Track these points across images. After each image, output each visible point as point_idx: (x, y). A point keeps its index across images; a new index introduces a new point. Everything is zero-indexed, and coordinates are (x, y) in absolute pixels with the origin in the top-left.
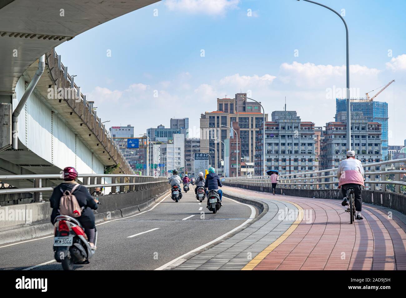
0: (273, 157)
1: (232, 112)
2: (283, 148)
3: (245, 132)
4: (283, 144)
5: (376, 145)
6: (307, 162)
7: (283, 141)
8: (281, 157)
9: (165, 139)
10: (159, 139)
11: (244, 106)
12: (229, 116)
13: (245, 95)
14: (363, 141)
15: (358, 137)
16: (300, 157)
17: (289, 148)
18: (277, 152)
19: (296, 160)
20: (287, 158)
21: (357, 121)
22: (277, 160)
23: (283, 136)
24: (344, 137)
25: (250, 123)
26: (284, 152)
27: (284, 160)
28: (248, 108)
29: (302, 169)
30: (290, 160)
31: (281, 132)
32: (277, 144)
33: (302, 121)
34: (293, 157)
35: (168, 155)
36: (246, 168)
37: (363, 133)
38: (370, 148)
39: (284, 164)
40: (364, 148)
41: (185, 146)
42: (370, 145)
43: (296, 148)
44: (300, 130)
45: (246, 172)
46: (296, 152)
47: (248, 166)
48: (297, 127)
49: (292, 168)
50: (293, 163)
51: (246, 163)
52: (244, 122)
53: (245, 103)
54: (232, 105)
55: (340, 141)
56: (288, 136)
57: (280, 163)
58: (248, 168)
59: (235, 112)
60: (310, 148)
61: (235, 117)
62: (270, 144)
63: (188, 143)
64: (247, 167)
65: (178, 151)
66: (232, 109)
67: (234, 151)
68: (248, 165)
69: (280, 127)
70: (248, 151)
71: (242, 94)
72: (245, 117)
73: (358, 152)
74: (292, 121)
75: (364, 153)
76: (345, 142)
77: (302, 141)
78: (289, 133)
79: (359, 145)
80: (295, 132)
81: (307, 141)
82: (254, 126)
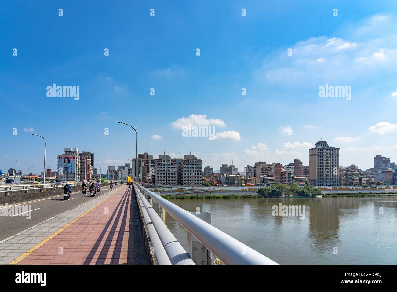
0: (160, 173)
1: (143, 158)
2: (164, 169)
3: (148, 165)
4: (164, 168)
5: (200, 168)
6: (173, 175)
7: (164, 166)
8: (163, 173)
9: (123, 169)
10: (121, 169)
11: (147, 157)
12: (142, 160)
14: (195, 167)
16: (170, 173)
17: (166, 169)
18: (161, 171)
19: (169, 174)
20: (166, 173)
21: (193, 159)
22: (161, 174)
23: (164, 164)
24: (188, 165)
26: (164, 171)
27: (164, 174)
29: (171, 177)
30: (167, 174)
31: (163, 163)
32: (161, 168)
33: (171, 158)
34: (168, 173)
35: (123, 174)
37: (195, 163)
38: (198, 169)
39: (164, 175)
40: (195, 169)
41: (128, 171)
42: (198, 168)
43: (169, 169)
44: (171, 162)
46: (169, 171)
48: (169, 161)
49: (167, 177)
50: (168, 175)
52: (147, 162)
54: (143, 156)
55: (186, 167)
56: (166, 164)
57: (163, 175)
60: (174, 169)
61: (144, 160)
63: (129, 170)
65: (126, 172)
66: (143, 157)
69: (163, 161)
72: (147, 160)
73: (193, 171)
74: (167, 158)
75: (195, 171)
76: (188, 167)
77: (171, 166)
78: (166, 163)
79: (193, 168)
80: (169, 163)
81: (173, 166)
82: (151, 163)
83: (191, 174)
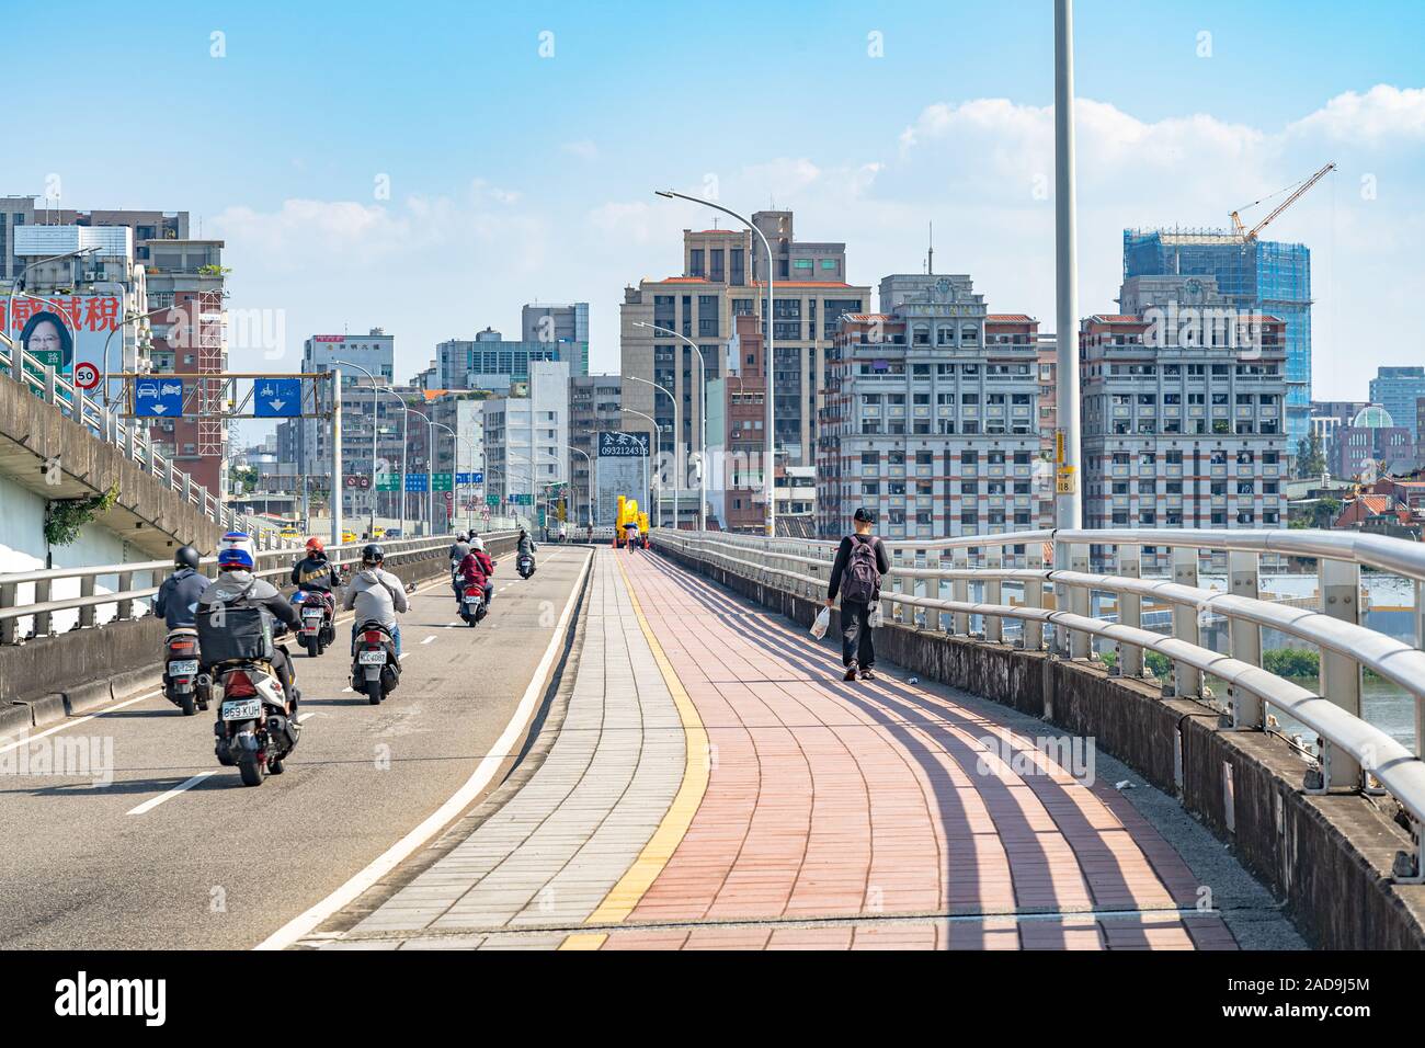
0: (884, 447)
1: (738, 281)
2: (921, 411)
3: (789, 352)
4: (923, 399)
5: (1266, 399)
6: (1010, 463)
7: (921, 387)
8: (913, 447)
9: (502, 381)
10: (481, 381)
11: (783, 257)
12: (727, 294)
13: (787, 217)
14: (1219, 387)
15: (1201, 369)
16: (983, 447)
17: (945, 411)
18: (899, 428)
19: (969, 458)
20: (937, 448)
22: (900, 458)
23: (922, 369)
24: (1147, 370)
25: (805, 320)
26: (923, 428)
27: (925, 458)
28: (798, 265)
29: (991, 489)
30: (947, 456)
31: (916, 354)
32: (899, 399)
34: (957, 448)
35: (510, 440)
36: (787, 486)
37: (1216, 354)
38: (1244, 411)
39: (924, 471)
40: (1220, 411)
41: (573, 406)
42: (1244, 399)
43: (969, 412)
45: (787, 501)
46: (971, 427)
47: (794, 479)
48: (974, 335)
49: (956, 488)
50: (956, 467)
51: (788, 469)
52: (781, 315)
53: (785, 247)
54: (737, 253)
55: (1133, 387)
56: (941, 368)
57: (912, 467)
58: (794, 485)
59: (748, 278)
60: (1021, 411)
61: (749, 297)
62: (872, 399)
63: (581, 391)
64: (790, 482)
65: (548, 425)
66: (738, 270)
67: (742, 423)
68: (795, 475)
69: (910, 334)
70: (796, 425)
71: (779, 214)
72: (786, 297)
73: (1201, 428)
74: (957, 312)
75: (1221, 429)
76: (1150, 388)
77: (991, 387)
78: (945, 355)
79: (1201, 399)
80: (966, 354)
81: (1010, 387)
82: (820, 330)
83: (1174, 457)
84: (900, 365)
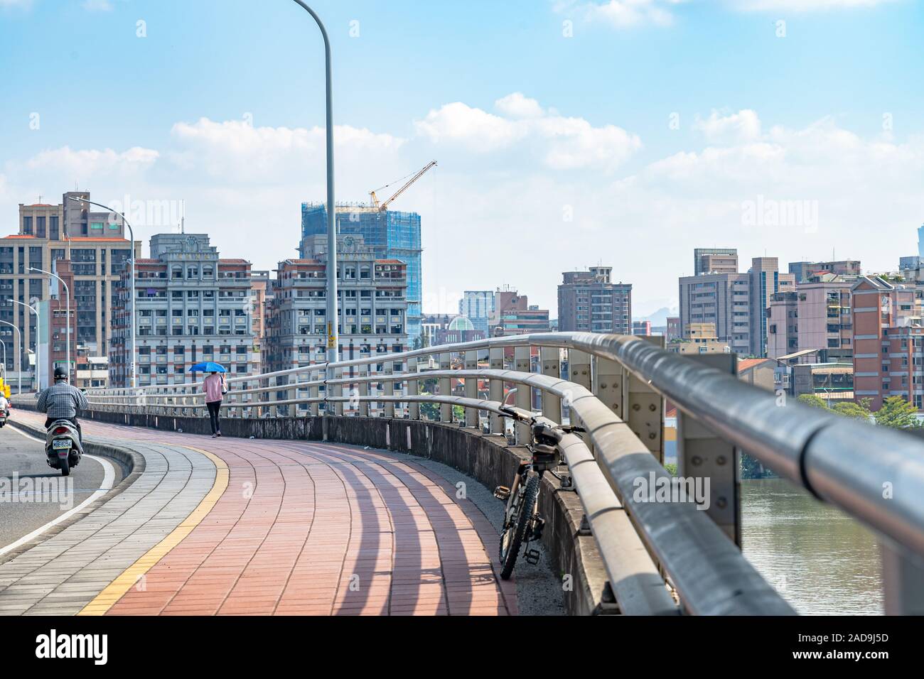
0: (153, 344)
1: (55, 237)
2: (177, 321)
3: (87, 283)
4: (178, 313)
5: (394, 312)
6: (234, 353)
7: (177, 305)
8: (171, 344)
11: (84, 221)
12: (48, 246)
13: (87, 195)
14: (365, 304)
15: (354, 293)
16: (216, 343)
17: (192, 321)
18: (163, 331)
19: (208, 350)
20: (187, 344)
21: (351, 258)
22: (163, 350)
23: (178, 294)
24: (320, 294)
25: (99, 262)
26: (178, 331)
27: (180, 350)
28: (93, 226)
30: (194, 349)
31: (174, 284)
32: (163, 313)
33: (221, 257)
34: (200, 344)
36: (89, 369)
37: (363, 284)
38: (381, 320)
39: (179, 359)
40: (366, 320)
42: (381, 312)
43: (208, 321)
44: (217, 279)
45: (88, 380)
46: (209, 331)
47: (93, 365)
48: (211, 272)
50: (200, 356)
51: (89, 359)
52: (83, 260)
53: (85, 215)
54: (54, 219)
55: (312, 304)
56: (190, 293)
57: (171, 356)
58: (93, 369)
59: (62, 236)
60: (240, 320)
61: (62, 248)
62: (146, 313)
64: (90, 367)
66: (54, 229)
67: (60, 330)
68: (94, 362)
69: (170, 272)
70: (93, 330)
71: (79, 194)
72: (86, 248)
73: (354, 330)
74: (199, 257)
75: (366, 330)
76: (322, 305)
77: (221, 305)
78: (191, 285)
79: (354, 312)
80: (207, 284)
81: (233, 305)
82: (109, 269)
84: (163, 293)
